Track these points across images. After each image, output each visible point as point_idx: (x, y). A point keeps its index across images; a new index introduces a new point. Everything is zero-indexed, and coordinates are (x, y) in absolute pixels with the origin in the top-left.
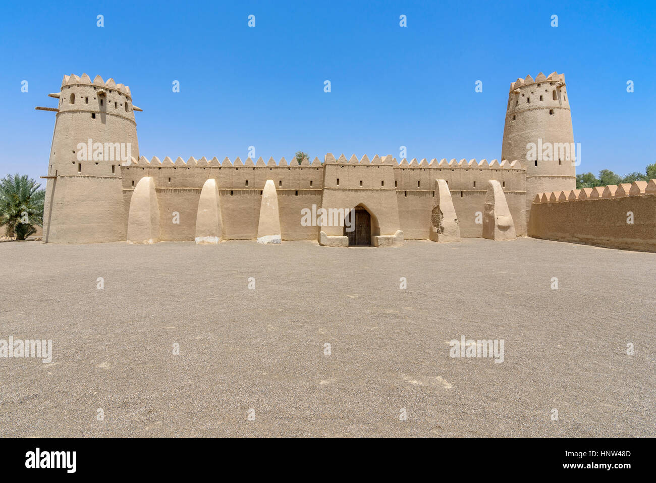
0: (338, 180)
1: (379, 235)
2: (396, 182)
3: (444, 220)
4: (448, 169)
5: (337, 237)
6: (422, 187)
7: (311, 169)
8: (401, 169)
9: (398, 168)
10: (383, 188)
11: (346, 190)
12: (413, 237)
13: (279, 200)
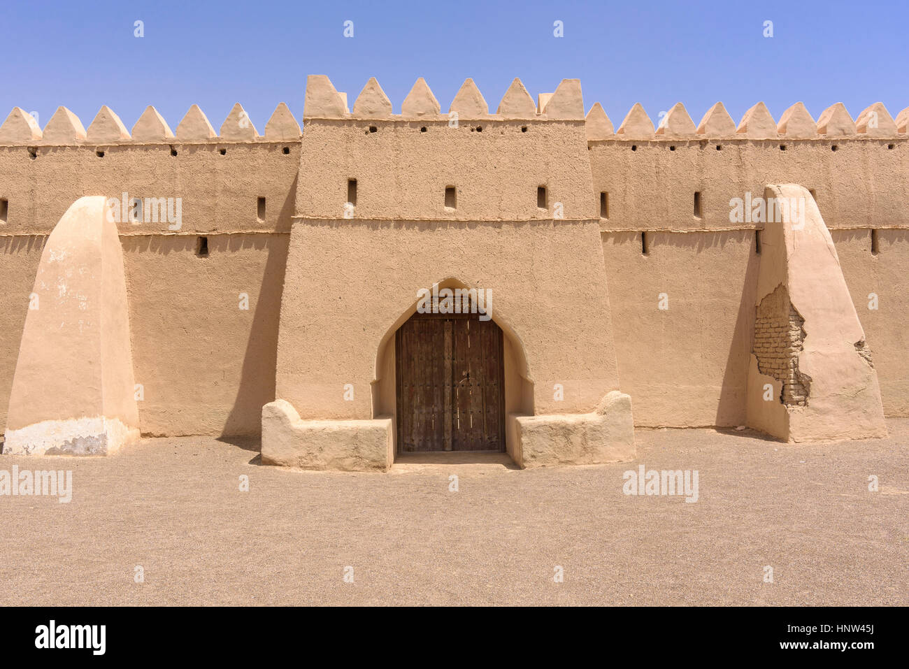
0: (353, 184)
1: (532, 414)
2: (604, 196)
3: (808, 345)
4: (813, 143)
5: (334, 425)
6: (708, 215)
7: (261, 152)
8: (622, 143)
9: (610, 143)
10: (542, 214)
11: (386, 223)
12: (678, 420)
13: (129, 275)
